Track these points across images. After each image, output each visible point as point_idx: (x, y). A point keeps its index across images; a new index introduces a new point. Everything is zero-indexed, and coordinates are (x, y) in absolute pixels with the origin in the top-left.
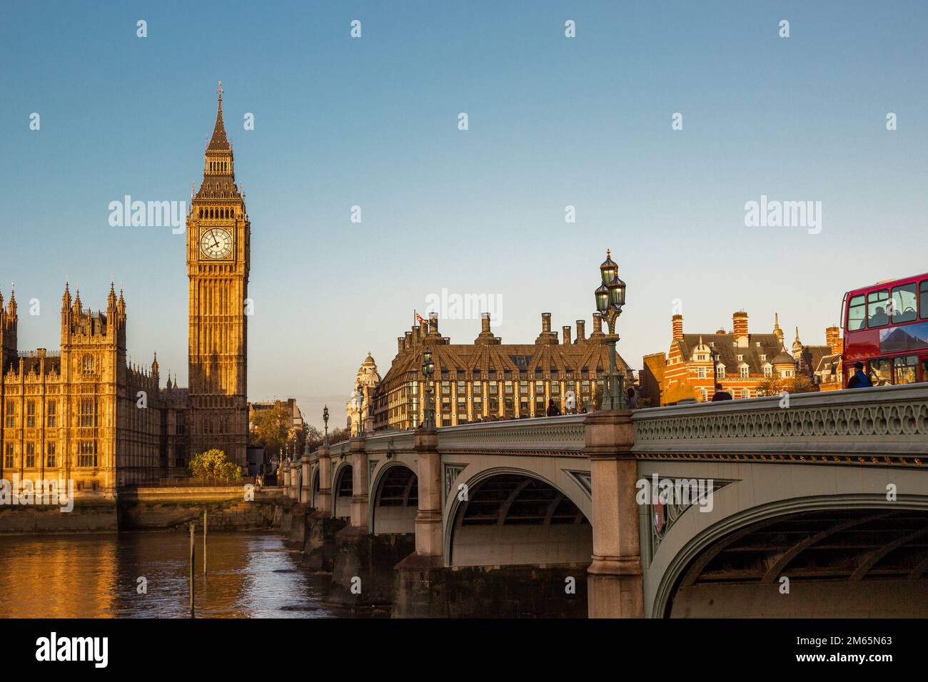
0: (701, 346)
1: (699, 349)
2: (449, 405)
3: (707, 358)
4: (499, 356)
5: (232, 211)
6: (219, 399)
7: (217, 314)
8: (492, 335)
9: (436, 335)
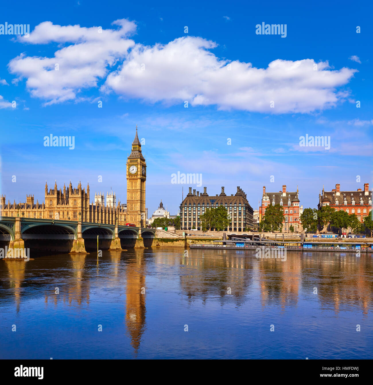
0: (266, 196)
1: (265, 197)
2: (191, 214)
3: (268, 200)
4: (207, 200)
5: (138, 160)
6: (134, 212)
7: (134, 189)
8: (207, 194)
9: (191, 194)
